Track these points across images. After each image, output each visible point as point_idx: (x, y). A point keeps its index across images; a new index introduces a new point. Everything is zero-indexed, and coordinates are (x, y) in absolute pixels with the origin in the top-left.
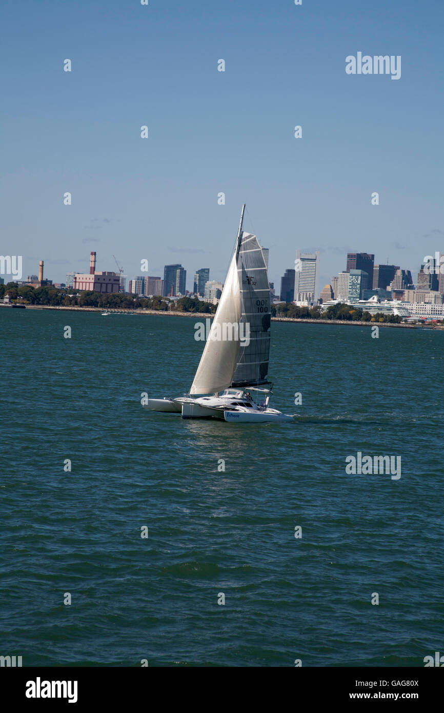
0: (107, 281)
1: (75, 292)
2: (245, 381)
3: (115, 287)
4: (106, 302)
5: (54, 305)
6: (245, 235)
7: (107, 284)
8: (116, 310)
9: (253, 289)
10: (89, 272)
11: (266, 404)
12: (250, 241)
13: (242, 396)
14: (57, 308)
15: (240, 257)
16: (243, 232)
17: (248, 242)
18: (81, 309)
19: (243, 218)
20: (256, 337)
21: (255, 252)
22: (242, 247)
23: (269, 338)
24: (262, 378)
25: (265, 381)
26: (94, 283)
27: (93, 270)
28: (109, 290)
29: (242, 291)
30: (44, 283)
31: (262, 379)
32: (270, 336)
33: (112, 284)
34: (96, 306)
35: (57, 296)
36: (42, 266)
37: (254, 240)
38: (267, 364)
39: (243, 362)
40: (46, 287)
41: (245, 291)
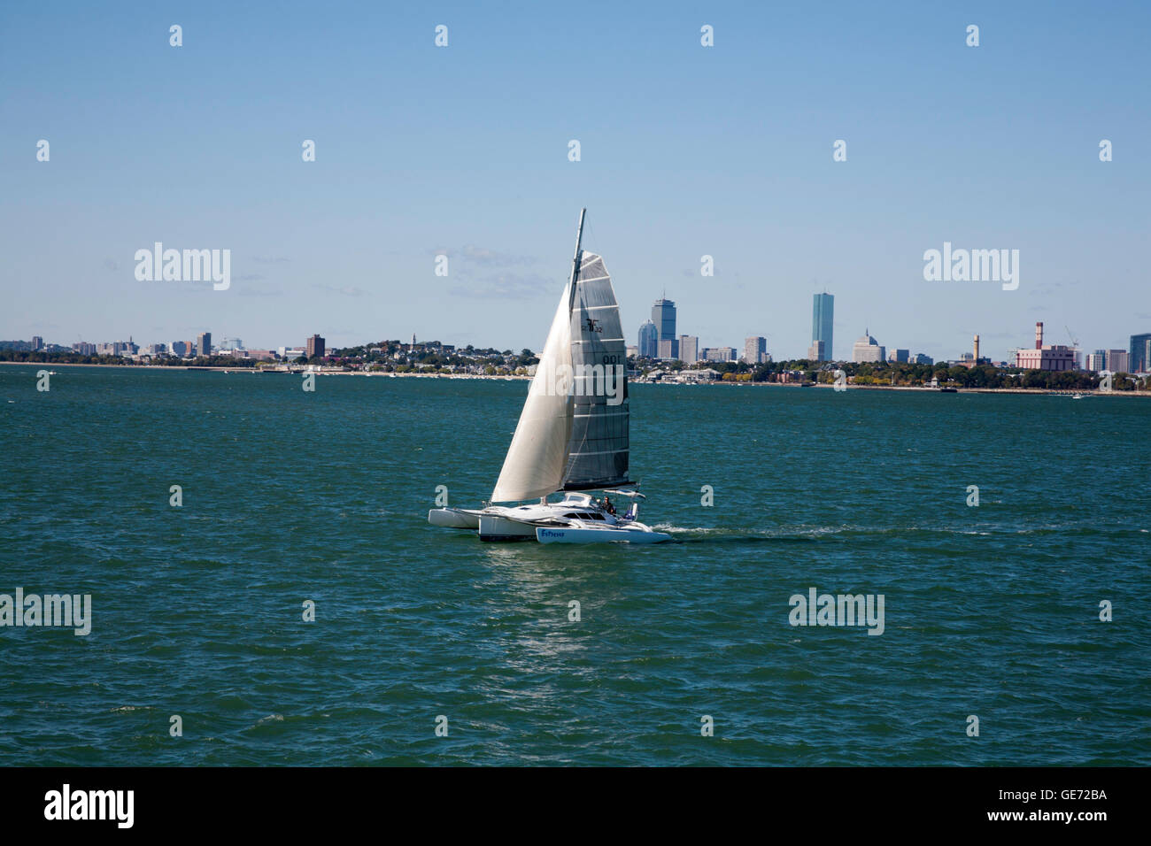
0: (1057, 357)
1: (1018, 371)
2: (591, 481)
3: (1068, 364)
4: (1056, 382)
5: (991, 388)
6: (586, 255)
7: (1057, 360)
8: (1068, 391)
9: (599, 339)
10: (1035, 346)
11: (634, 514)
12: (593, 264)
13: (590, 504)
14: (996, 390)
15: (577, 289)
16: (582, 251)
17: (590, 266)
18: (1025, 391)
19: (581, 230)
20: (605, 413)
21: (600, 281)
22: (581, 275)
23: (627, 413)
24: (621, 475)
25: (625, 480)
26: (1042, 360)
27: (1039, 344)
28: (1060, 367)
29: (581, 342)
30: (980, 361)
31: (618, 477)
32: (628, 411)
33: (1064, 360)
34: (1044, 387)
35: (995, 376)
36: (978, 341)
37: (599, 264)
38: (626, 454)
39: (586, 451)
40: (982, 366)
41: (586, 341)
